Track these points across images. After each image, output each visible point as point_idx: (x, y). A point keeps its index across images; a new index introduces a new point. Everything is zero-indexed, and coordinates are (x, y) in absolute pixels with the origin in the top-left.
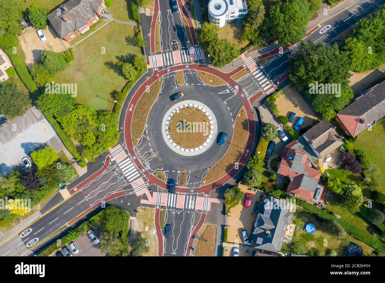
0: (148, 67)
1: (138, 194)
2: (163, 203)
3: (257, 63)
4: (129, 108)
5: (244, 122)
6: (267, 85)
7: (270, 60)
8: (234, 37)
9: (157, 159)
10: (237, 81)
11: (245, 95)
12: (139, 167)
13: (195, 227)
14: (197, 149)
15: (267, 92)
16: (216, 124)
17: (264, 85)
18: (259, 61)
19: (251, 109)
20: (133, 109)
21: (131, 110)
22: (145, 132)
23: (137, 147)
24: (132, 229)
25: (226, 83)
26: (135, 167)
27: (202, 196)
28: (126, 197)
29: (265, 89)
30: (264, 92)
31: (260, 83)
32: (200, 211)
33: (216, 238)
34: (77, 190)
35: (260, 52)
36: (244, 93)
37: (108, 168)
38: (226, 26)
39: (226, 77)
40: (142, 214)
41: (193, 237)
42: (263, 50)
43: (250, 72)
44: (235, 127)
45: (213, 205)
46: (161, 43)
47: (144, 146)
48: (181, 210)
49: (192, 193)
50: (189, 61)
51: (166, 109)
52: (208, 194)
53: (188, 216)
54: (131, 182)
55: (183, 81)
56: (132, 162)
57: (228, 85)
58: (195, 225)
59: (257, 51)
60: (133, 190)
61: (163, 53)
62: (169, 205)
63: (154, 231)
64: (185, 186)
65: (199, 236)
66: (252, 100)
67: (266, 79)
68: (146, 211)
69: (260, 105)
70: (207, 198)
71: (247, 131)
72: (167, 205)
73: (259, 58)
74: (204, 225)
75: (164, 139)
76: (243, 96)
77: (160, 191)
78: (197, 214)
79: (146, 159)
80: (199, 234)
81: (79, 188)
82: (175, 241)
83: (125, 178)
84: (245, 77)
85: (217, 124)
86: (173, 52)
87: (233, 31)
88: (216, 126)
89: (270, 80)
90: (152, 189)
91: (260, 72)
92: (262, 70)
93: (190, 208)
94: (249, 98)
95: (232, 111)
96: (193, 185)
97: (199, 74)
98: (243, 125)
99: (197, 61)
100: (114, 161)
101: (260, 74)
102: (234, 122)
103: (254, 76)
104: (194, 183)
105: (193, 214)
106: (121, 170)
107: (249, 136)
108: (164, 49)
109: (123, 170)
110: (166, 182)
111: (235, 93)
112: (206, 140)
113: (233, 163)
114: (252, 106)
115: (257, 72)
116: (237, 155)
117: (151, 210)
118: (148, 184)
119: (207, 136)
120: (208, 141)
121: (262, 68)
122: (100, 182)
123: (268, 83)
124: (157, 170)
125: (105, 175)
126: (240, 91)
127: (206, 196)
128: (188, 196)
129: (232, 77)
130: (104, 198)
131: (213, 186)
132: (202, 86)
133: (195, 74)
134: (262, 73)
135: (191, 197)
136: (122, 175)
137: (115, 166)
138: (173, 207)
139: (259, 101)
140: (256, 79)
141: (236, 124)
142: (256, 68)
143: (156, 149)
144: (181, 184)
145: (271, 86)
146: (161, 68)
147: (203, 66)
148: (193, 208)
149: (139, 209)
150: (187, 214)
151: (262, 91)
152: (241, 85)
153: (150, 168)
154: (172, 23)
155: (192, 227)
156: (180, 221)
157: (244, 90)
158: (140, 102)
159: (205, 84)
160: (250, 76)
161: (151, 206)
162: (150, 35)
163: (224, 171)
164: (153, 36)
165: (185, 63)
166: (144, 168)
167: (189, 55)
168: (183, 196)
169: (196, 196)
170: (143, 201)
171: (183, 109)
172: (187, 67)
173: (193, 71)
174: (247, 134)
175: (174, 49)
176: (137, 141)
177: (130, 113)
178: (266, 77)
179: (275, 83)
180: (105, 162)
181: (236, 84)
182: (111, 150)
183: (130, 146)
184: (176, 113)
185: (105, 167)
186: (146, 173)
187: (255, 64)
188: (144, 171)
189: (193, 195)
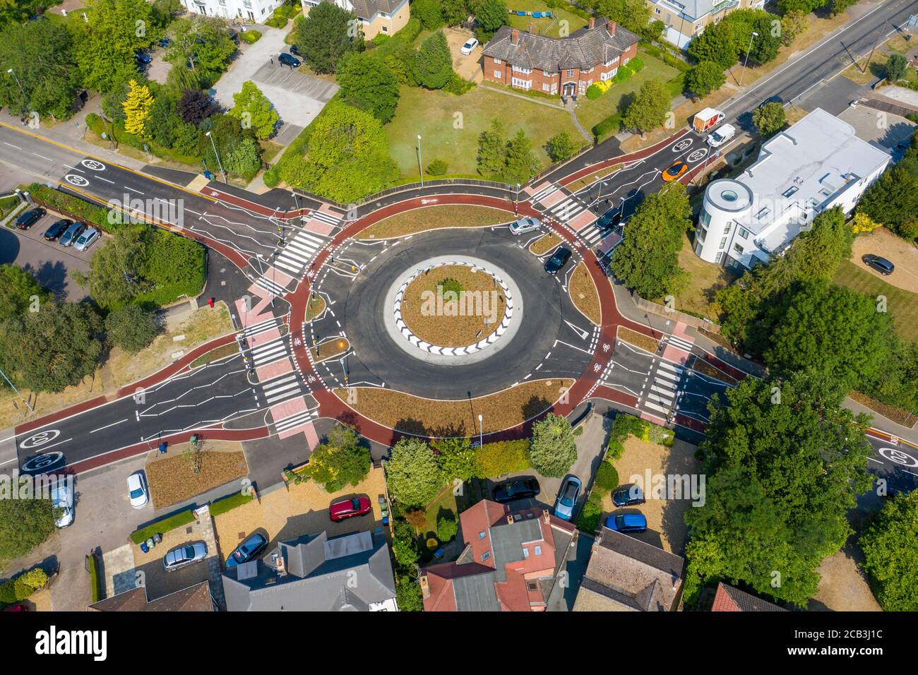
0: (528, 189)
1: (255, 288)
2: (254, 340)
3: (692, 358)
4: (426, 198)
5: (540, 399)
6: (661, 404)
7: (721, 379)
8: (705, 290)
9: (351, 284)
10: (620, 342)
11: (601, 371)
12: (314, 264)
13: (224, 429)
14: (414, 340)
15: (643, 412)
16: (495, 349)
17: (657, 399)
18: (699, 361)
19: (581, 399)
20: (428, 204)
21: (425, 202)
22: (396, 240)
23: (354, 244)
24: (166, 314)
25: (598, 323)
26: (311, 258)
27: (310, 404)
28: (237, 272)
29: (648, 404)
30: (639, 407)
31: (654, 388)
32: (270, 419)
33: (214, 488)
34: (215, 197)
35: (719, 351)
36: (604, 367)
37: (284, 221)
38: (716, 267)
39: (611, 316)
40: (211, 314)
41: (199, 436)
42: (728, 354)
43: (661, 355)
44: (515, 388)
45: (300, 438)
46: (589, 187)
47: (365, 252)
48: (255, 378)
49: (307, 380)
50: (591, 242)
51: (465, 250)
52: (320, 416)
53: (246, 401)
54: (274, 266)
55: (546, 250)
56: (318, 250)
57: (598, 328)
58: (226, 426)
59: (716, 345)
60: (256, 276)
61: (572, 197)
62: (255, 352)
63: (179, 355)
64: (315, 360)
65: (205, 448)
66: (602, 392)
67: (672, 395)
68: (221, 319)
69: (604, 415)
70: (309, 418)
71: (525, 419)
72: (253, 350)
73: (707, 357)
74: (237, 446)
75: (399, 275)
76: (597, 368)
77: (279, 322)
78: (260, 415)
79: (339, 267)
80: (210, 445)
81: (221, 197)
82: (170, 405)
83: (277, 254)
84: (641, 351)
85: (498, 350)
86: (586, 210)
87: (715, 282)
88: (491, 352)
89: (678, 403)
90: (277, 307)
91: (678, 374)
92: (684, 376)
93: (267, 394)
94: (603, 382)
95: (547, 364)
96: (328, 374)
97: (579, 269)
98: (530, 402)
99: (603, 254)
100: (303, 223)
101: (673, 377)
102: (525, 381)
103: (657, 366)
104: (332, 375)
105: (256, 407)
106: (290, 239)
107: (515, 428)
108: (582, 196)
109: (292, 243)
110: (307, 322)
111: (592, 349)
112: (447, 347)
113: (426, 428)
114: (587, 397)
115: (673, 369)
116: (452, 427)
117: (229, 326)
118: (284, 294)
119: (456, 344)
120: (447, 351)
121: (689, 373)
122: (248, 219)
123: (669, 403)
124: (324, 296)
125: (267, 222)
126: (603, 357)
127: (316, 413)
128: (294, 377)
129: (621, 329)
130: (218, 240)
131: (347, 416)
132: (558, 286)
133: (574, 263)
134: (679, 379)
135: (296, 384)
136: (281, 244)
137: (294, 227)
138: (253, 361)
139: (612, 407)
140: (654, 374)
141: (522, 386)
142: (678, 363)
143: (370, 272)
144: (317, 353)
145: (667, 413)
146: (540, 207)
147: (601, 267)
148: (269, 401)
149: (220, 305)
150: (250, 394)
151: (639, 400)
152: (617, 354)
153: (322, 282)
154: (638, 185)
155: (223, 421)
156: (225, 391)
157: (611, 364)
158: (453, 209)
159: (567, 288)
160: (652, 359)
161: (238, 323)
162: (589, 166)
163: (395, 420)
164: (589, 171)
165: (583, 238)
166: (315, 273)
167: (602, 237)
168: (291, 367)
169: (304, 392)
170: (241, 303)
171: (485, 275)
172: (577, 244)
173: (576, 258)
174: (516, 422)
176: (367, 237)
177: (416, 204)
178: (677, 391)
179: (680, 419)
180: (294, 210)
181: (612, 342)
182: (324, 209)
183: (350, 232)
184: (469, 268)
185: (284, 215)
186: (308, 280)
187: (686, 354)
188: (311, 274)
189: (301, 386)
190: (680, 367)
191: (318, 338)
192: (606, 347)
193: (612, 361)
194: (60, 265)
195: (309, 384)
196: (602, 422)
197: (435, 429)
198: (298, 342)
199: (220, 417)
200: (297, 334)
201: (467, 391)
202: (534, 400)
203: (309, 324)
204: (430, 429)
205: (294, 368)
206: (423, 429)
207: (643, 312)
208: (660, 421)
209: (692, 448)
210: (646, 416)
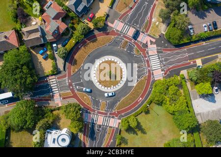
0: (120, 121)
1: (155, 46)
3: (53, 98)
5: (75, 65)
7: (45, 96)
9: (135, 63)
10: (69, 91)
12: (148, 62)
13: (128, 13)
14: (110, 59)
17: (54, 82)
18: (51, 98)
20: (139, 99)
21: (141, 99)
23: (145, 74)
25: (77, 93)
26: (150, 63)
27: (117, 31)
28: (163, 47)
29: (55, 80)
30: (56, 78)
31: (56, 84)
32: (122, 22)
35: (49, 104)
36: (68, 82)
37: (167, 68)
39: (75, 96)
40: (157, 33)
42: (46, 104)
43: (59, 94)
45: (112, 23)
46: (106, 133)
47: (141, 73)
48: (133, 27)
49: (122, 35)
50: (94, 115)
51: (119, 91)
52: (113, 30)
53: (130, 21)
54: (157, 55)
55: (102, 104)
56: (152, 66)
57: (76, 91)
58: (128, 15)
60: (157, 49)
61: (108, 126)
63: (153, 20)
64: (125, 40)
65: (127, 7)
66: (65, 76)
67: (52, 85)
68: (154, 34)
69: (61, 71)
70: (115, 28)
73: (50, 100)
76: (70, 81)
77: (141, 43)
78: (124, 21)
79: (142, 65)
80: (127, 9)
81: (189, 63)
83: (159, 58)
84: (64, 92)
86: (102, 124)
87: (60, 123)
89: (49, 84)
92: (52, 92)
93: (127, 26)
94: (66, 78)
95: (80, 74)
97: (91, 104)
98: (77, 63)
99: (89, 113)
100: (162, 71)
101: (54, 90)
103: (58, 90)
104: (119, 39)
105: (127, 22)
108: (106, 128)
109: (159, 64)
110: (135, 47)
111: (74, 85)
114: (67, 72)
115: (55, 92)
116: (87, 47)
117: (150, 34)
118: (147, 49)
120: (101, 62)
122: (176, 62)
123: (51, 83)
124: (138, 56)
126: (70, 85)
128: (126, 33)
129: (71, 95)
130: (176, 51)
131: (108, 34)
132: (92, 97)
133: (93, 105)
135: (124, 32)
136: (161, 61)
137: (163, 68)
139: (61, 74)
140: (58, 88)
142: (55, 95)
144: (127, 42)
145: (50, 80)
146: (113, 117)
147: (87, 109)
148: (125, 25)
149: (158, 37)
150: (130, 23)
151: (57, 80)
152: (68, 88)
153: (142, 59)
154: (96, 143)
155: (130, 15)
156: (136, 20)
157: (68, 84)
158: (133, 101)
159: (90, 97)
160: (61, 91)
161: (150, 36)
162: (112, 141)
163: (98, 40)
164: (110, 139)
165: (96, 115)
167: (92, 119)
169: (121, 32)
170: (154, 40)
171: (109, 87)
172: (96, 112)
173: (94, 107)
174: (76, 57)
175: (100, 126)
176: (144, 78)
177: (142, 96)
178: (51, 87)
179: (47, 81)
180: (168, 73)
181: (71, 90)
182: (162, 78)
183: (149, 76)
184: (114, 86)
185: (169, 69)
186: (146, 57)
187: (55, 98)
188: (146, 59)
189: (122, 33)
191: (130, 45)
194: (203, 19)
196: (61, 69)
201: (90, 56)
204: (90, 43)
205: (127, 35)
206: (92, 42)
207: (70, 102)
208: (50, 78)
209: (41, 76)
210: (54, 77)
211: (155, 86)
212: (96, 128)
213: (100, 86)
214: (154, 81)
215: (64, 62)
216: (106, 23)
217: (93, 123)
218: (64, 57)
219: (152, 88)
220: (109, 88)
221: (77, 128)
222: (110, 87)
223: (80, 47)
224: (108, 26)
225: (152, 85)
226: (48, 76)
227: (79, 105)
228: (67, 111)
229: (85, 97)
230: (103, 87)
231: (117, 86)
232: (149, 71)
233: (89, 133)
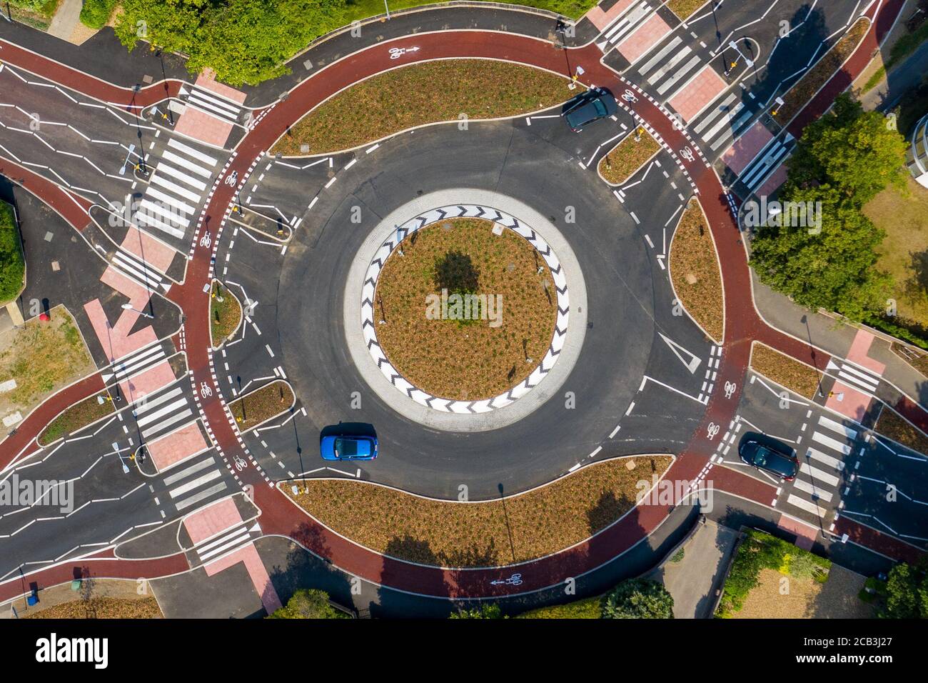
0: (594, 14)
1: (112, 276)
2: (132, 388)
3: (874, 406)
4: (399, 44)
5: (617, 497)
6: (815, 499)
7: (921, 450)
9: (281, 263)
10: (755, 376)
11: (718, 438)
12: (208, 219)
13: (117, 558)
14: (402, 385)
15: (784, 514)
16: (540, 397)
17: (808, 488)
18: (887, 412)
20: (402, 59)
21: (396, 53)
22: (349, 157)
23: (274, 166)
25: (719, 338)
26: (202, 203)
27: (244, 510)
28: (74, 239)
29: (793, 500)
30: (778, 506)
31: (804, 468)
32: (186, 540)
35: (924, 391)
36: (724, 429)
37: (137, 112)
39: (743, 324)
40: (49, 334)
41: (79, 572)
43: (823, 402)
44: (576, 476)
45: (238, 573)
46: (715, 2)
47: (294, 186)
48: (149, 465)
49: (234, 467)
50: (714, 147)
51: (479, 176)
52: (265, 531)
53: (140, 508)
55: (626, 174)
56: (210, 181)
57: (718, 348)
58: (122, 551)
59: (921, 377)
60: (112, 249)
61: (680, 32)
62: (139, 411)
63: (14, 420)
64: (242, 427)
65: (96, 593)
66: (720, 477)
67: (834, 481)
68: (68, 346)
69: (719, 522)
70: (248, 536)
71: (591, 532)
72: (134, 407)
73: (902, 404)
76: (713, 430)
77: (167, 348)
78: (169, 533)
79: (254, 225)
80: (103, 586)
82: (24, 517)
83: (138, 195)
85: (545, 400)
86: (707, 66)
88: (535, 404)
89: (843, 498)
90: (156, 315)
91: (848, 441)
92: (857, 443)
93: (174, 493)
94: (721, 460)
95: (629, 426)
96: (265, 453)
97: (688, 215)
98: (600, 502)
99: (734, 176)
100: (173, 117)
101: (839, 447)
102: (593, 460)
103: (814, 425)
104: (273, 456)
105: (161, 519)
106: (157, 159)
107: (575, 549)
108: (700, 28)
109: (161, 167)
110: (216, 349)
111: (706, 393)
112: (459, 400)
113: (435, 553)
115: (841, 429)
116: (476, 551)
117: (84, 358)
118: (167, 288)
119: (475, 395)
120: (460, 407)
121: (868, 438)
122: (70, 111)
123: (826, 496)
124: (235, 290)
125: (104, 115)
126: (723, 409)
127: (257, 528)
128: (211, 461)
129: (757, 347)
130: (24, 166)
131: (308, 531)
132: (651, 255)
133: (678, 202)
134: (848, 450)
135: (217, 474)
136: (140, 174)
137: (157, 129)
138: (140, 430)
139: (735, 506)
140: (809, 443)
141: (587, 473)
142: (851, 416)
143: (311, 235)
144: (242, 409)
145: (822, 515)
146: (618, 60)
147: (729, 208)
148: (180, 506)
149: (60, 313)
150: (146, 497)
151: (779, 491)
152: (747, 401)
153: (228, 258)
155: (115, 545)
156: (105, 489)
157: (737, 422)
158: (446, 68)
159: (665, 261)
160: (805, 410)
161: (98, 352)
163: (385, 540)
165: (697, 137)
166: (213, 238)
167: (736, 134)
168: (203, 441)
169: (232, 488)
170: (94, 310)
171: (517, 239)
172: (688, 155)
173: (684, 188)
174: (577, 539)
175: (722, 65)
176: (296, 148)
177: (381, 59)
178: (844, 474)
179: (842, 526)
180: (151, 84)
181: (740, 377)
182: (207, 80)
183: (262, 136)
184: (489, 225)
185: (133, 98)
186: (203, 254)
187: (865, 399)
188: (206, 242)
189: (226, 478)
190: (853, 426)
191: (239, 381)
192: (730, 388)
193: (738, 418)
195: (237, 472)
196: (715, 535)
197: (448, 555)
198: (206, 391)
199: (108, 538)
200: (202, 375)
201: (497, 482)
202: (607, 498)
203: (219, 352)
204: (442, 555)
205: (209, 444)
206: (430, 554)
207: (799, 311)
208: (810, 531)
209: (857, 579)
210: (787, 521)
211: (269, 61)
212: (753, 67)
213: (560, 280)
214: (256, 94)
215: (668, 565)
216: (273, 599)
217: (751, 106)
218: (645, 588)
219: (297, 65)
220: (524, 231)
221: (864, 139)
222: (509, 234)
223: (515, 580)
224: (276, 578)
225: (284, 82)
226: (817, 550)
227: (757, 255)
228: (852, 269)
229: (692, 279)
230: (552, 261)
231: (472, 212)
232: (240, 165)
233: (810, 67)
